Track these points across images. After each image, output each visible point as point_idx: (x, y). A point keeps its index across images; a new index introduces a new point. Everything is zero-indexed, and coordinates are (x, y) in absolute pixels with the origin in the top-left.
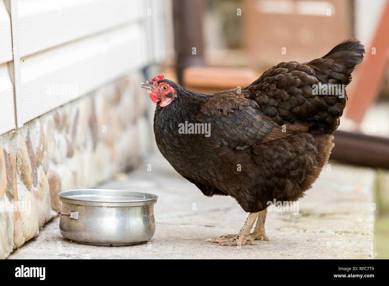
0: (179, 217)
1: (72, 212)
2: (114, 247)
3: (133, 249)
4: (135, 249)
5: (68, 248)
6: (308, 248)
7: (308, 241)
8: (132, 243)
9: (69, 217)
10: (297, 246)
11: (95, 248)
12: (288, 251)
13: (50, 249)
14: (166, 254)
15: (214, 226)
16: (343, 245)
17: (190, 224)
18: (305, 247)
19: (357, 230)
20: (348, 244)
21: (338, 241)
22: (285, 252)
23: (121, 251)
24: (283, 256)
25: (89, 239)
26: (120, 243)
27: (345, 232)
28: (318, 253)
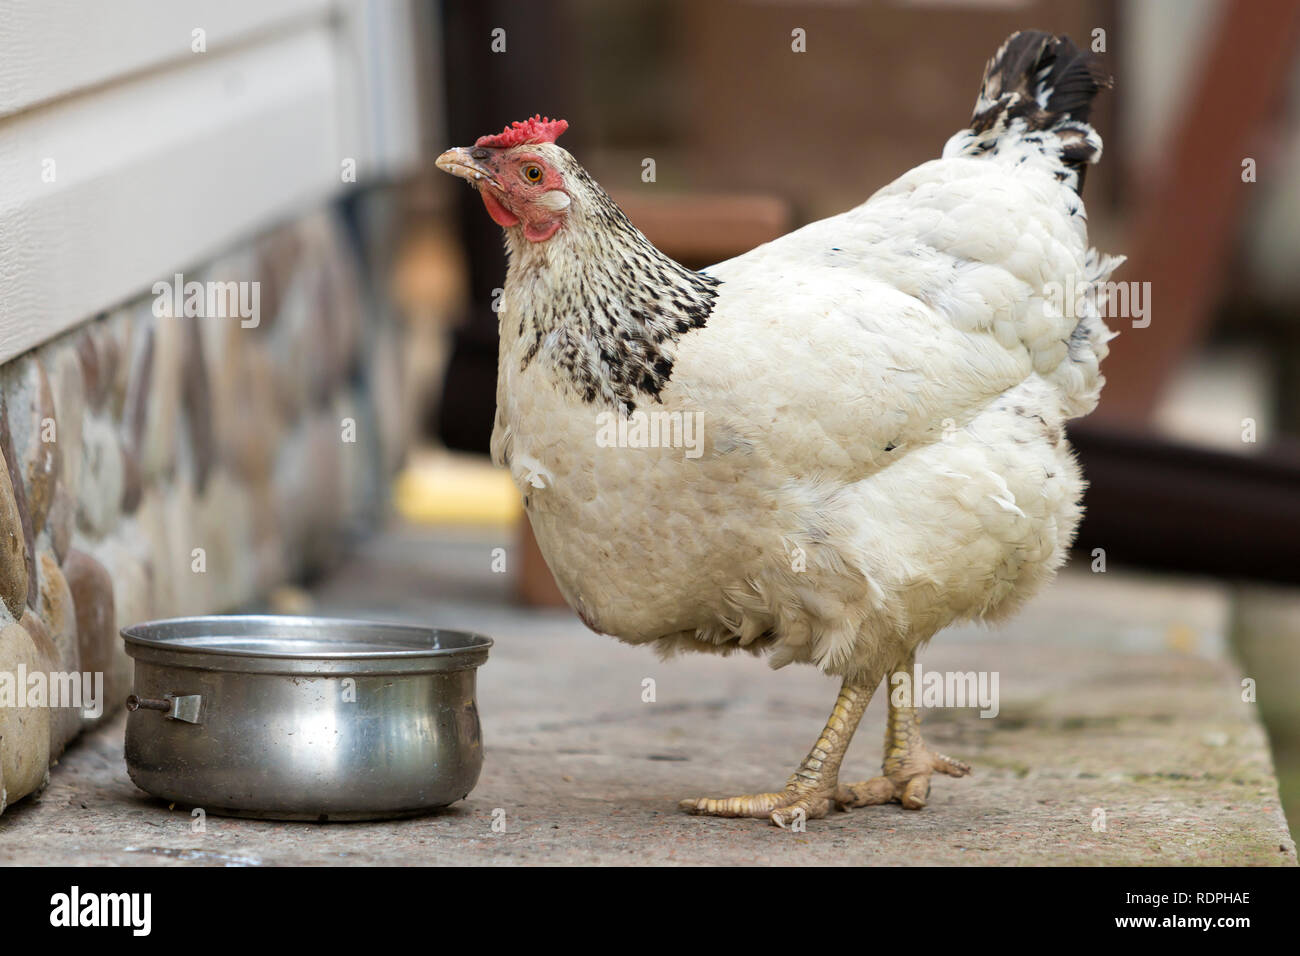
0: (546, 728)
1: (176, 694)
2: (332, 826)
3: (405, 830)
4: (415, 833)
5: (164, 829)
6: (1050, 824)
7: (1043, 802)
8: (399, 811)
9: (168, 715)
10: (1006, 820)
11: (265, 831)
12: (979, 837)
13: (99, 832)
14: (533, 847)
15: (683, 759)
16: (1176, 817)
17: (595, 751)
18: (1037, 824)
19: (1214, 769)
20: (1194, 812)
21: (1155, 802)
22: (968, 837)
23: (360, 840)
24: (962, 850)
25: (242, 794)
26: (354, 812)
27: (1174, 776)
28: (1092, 841)
